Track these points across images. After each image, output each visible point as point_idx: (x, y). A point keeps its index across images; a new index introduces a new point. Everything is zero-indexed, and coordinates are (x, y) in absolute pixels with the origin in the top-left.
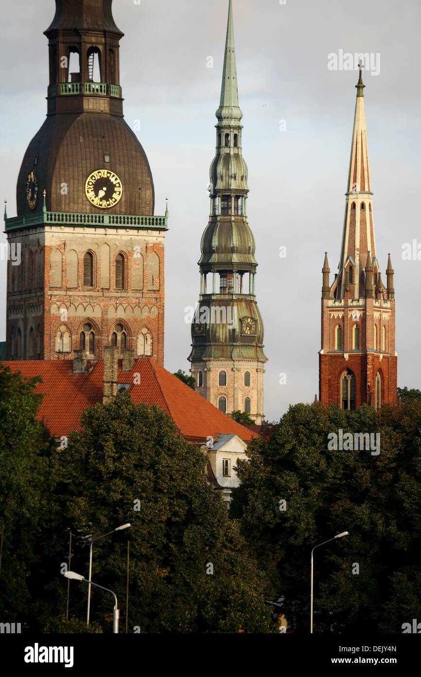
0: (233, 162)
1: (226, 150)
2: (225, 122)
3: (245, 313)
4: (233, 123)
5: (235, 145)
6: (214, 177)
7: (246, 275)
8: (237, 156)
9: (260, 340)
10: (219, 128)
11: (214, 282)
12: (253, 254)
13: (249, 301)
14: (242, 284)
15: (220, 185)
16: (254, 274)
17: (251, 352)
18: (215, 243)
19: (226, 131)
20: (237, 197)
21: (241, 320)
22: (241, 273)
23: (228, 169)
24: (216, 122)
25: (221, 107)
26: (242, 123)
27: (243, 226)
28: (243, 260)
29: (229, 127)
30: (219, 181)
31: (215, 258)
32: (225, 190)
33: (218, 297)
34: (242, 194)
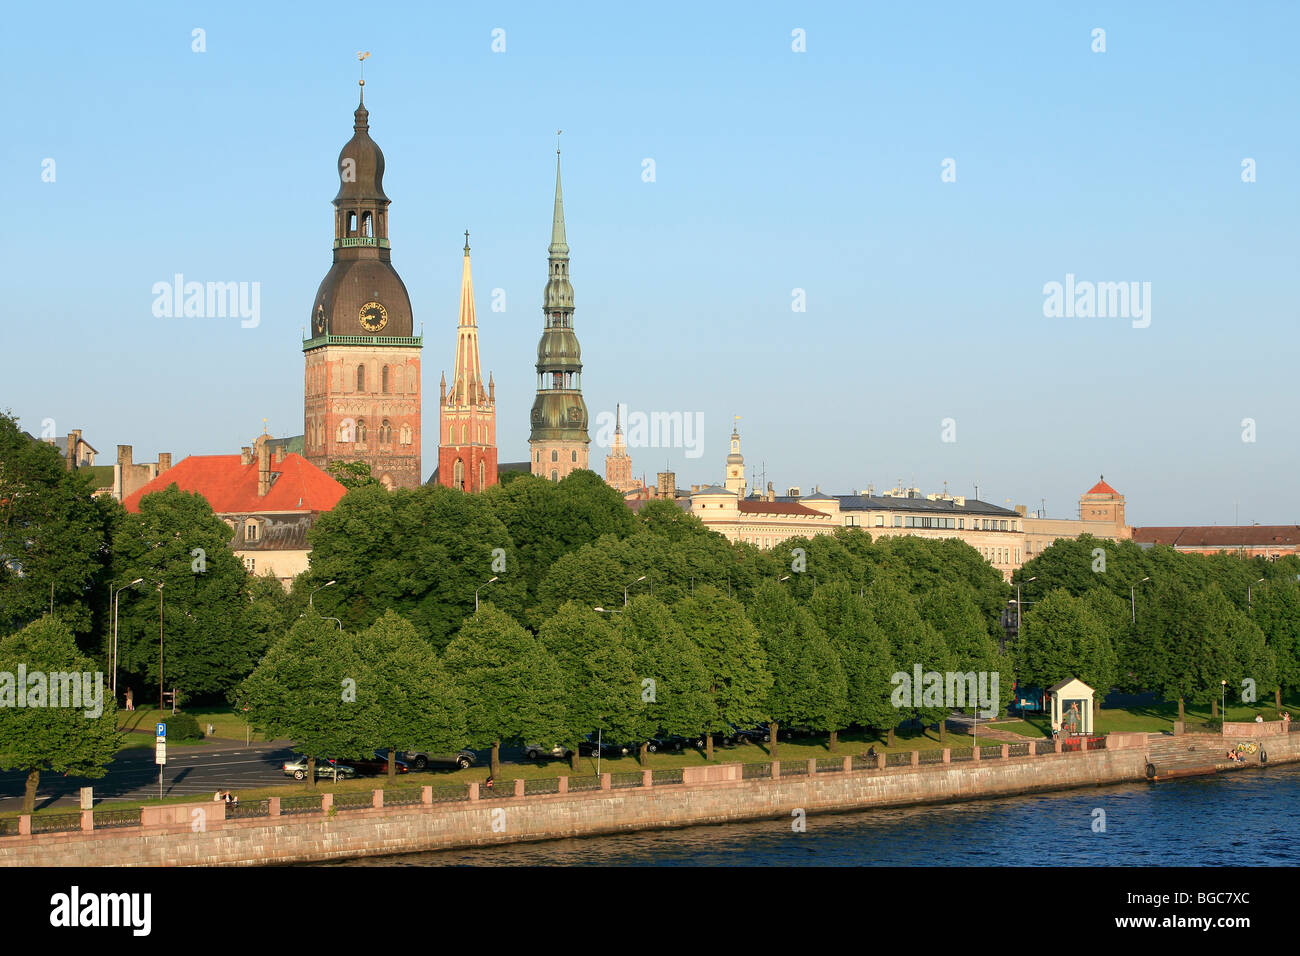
0: (561, 286)
1: (557, 277)
2: (555, 256)
3: (573, 404)
4: (561, 256)
5: (564, 273)
6: (547, 298)
7: (574, 373)
8: (565, 281)
9: (585, 425)
10: (550, 260)
11: (549, 379)
12: (579, 357)
13: (577, 396)
14: (571, 382)
15: (552, 304)
16: (580, 373)
17: (576, 435)
18: (548, 349)
19: (556, 262)
20: (566, 313)
21: (569, 410)
22: (571, 372)
23: (558, 291)
24: (549, 255)
25: (552, 244)
26: (569, 256)
27: (570, 336)
28: (570, 363)
29: (559, 259)
30: (551, 301)
31: (548, 361)
32: (556, 308)
33: (551, 392)
34: (568, 311)
